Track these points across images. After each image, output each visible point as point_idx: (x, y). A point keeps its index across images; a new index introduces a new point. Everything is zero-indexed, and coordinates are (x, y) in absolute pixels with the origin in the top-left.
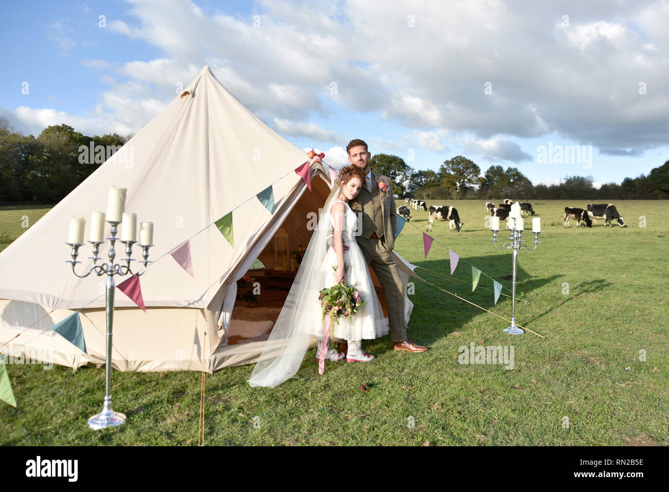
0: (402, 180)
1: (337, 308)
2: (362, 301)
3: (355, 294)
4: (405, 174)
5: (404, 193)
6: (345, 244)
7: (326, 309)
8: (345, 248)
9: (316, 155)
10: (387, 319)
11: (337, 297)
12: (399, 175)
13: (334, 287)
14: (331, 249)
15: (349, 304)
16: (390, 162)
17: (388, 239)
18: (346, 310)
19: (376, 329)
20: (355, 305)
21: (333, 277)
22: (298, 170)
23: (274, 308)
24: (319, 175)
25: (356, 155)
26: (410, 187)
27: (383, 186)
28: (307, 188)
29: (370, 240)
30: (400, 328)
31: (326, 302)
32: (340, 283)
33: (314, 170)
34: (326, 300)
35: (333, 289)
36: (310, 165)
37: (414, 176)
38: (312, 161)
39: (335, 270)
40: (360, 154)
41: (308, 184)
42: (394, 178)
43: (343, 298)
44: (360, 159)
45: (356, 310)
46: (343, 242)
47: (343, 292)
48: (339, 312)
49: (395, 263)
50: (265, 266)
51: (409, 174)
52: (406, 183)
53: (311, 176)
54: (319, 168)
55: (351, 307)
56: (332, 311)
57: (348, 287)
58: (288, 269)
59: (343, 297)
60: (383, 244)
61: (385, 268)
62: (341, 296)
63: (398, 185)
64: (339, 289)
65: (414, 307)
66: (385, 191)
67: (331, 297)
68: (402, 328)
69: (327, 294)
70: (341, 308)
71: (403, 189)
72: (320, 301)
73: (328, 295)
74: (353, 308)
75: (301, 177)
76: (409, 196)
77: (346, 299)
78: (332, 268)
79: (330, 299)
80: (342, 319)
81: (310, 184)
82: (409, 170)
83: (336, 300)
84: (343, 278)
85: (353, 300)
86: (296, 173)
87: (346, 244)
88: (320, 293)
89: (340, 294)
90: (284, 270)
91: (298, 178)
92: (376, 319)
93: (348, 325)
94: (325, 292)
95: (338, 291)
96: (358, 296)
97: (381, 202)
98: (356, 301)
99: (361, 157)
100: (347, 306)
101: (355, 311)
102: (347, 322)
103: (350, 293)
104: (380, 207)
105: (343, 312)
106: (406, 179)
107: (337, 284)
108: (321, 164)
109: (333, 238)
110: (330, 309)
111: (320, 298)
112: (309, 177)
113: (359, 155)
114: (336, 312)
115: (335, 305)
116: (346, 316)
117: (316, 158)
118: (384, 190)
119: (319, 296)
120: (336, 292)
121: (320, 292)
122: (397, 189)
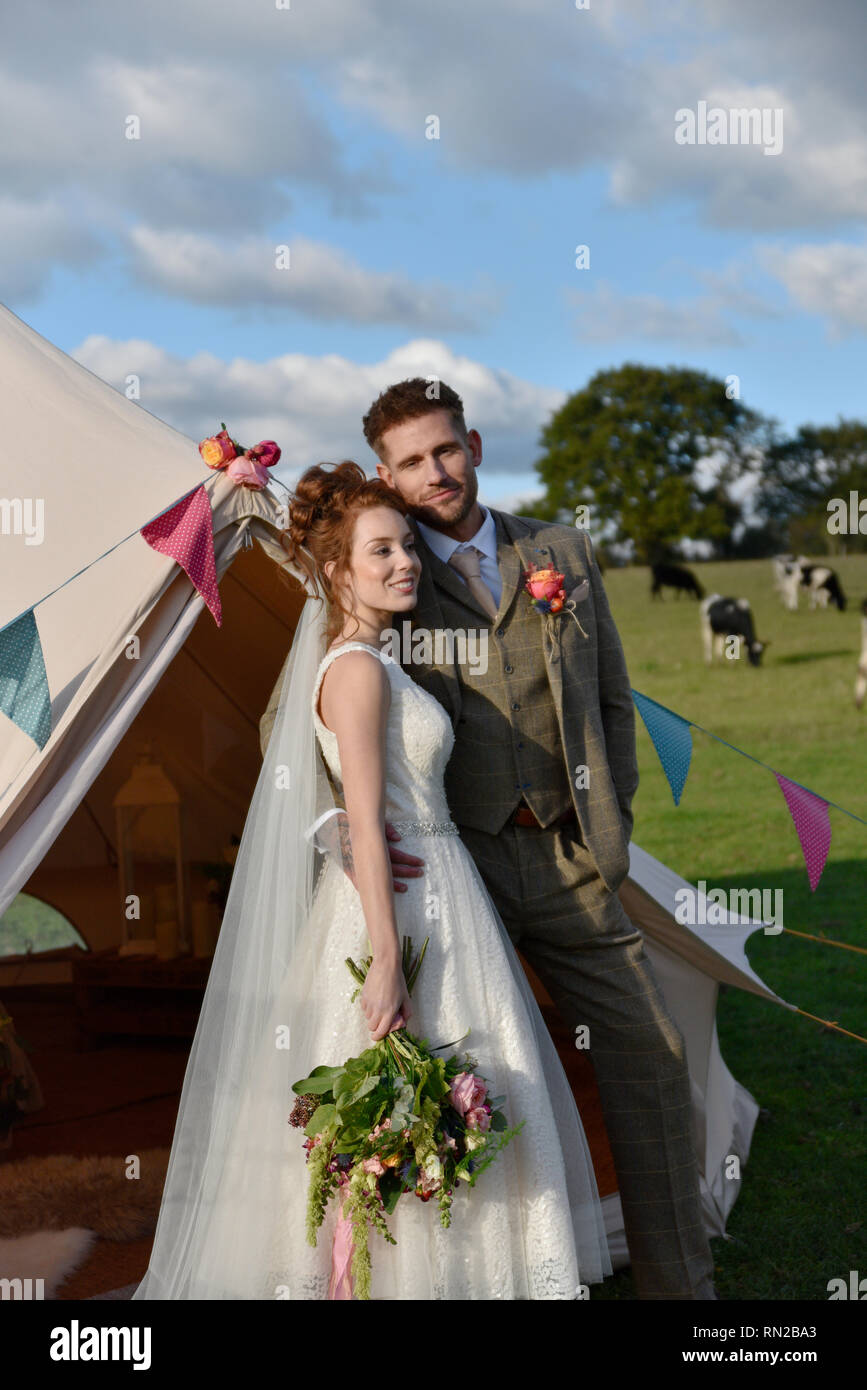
0: (725, 477)
1: (374, 1166)
2: (498, 1122)
3: (458, 1090)
4: (737, 449)
5: (738, 532)
6: (401, 847)
7: (326, 1172)
8: (402, 869)
9: (238, 451)
10: (615, 1203)
11: (373, 1112)
12: (710, 453)
13: (360, 1061)
14: (334, 872)
15: (430, 1141)
16: (669, 398)
17: (598, 832)
18: (418, 1173)
19: (581, 1250)
20: (462, 1145)
21: (354, 1012)
22: (157, 530)
23: (100, 1156)
24: (257, 546)
25: (414, 460)
26: (765, 503)
27: (549, 590)
28: (204, 614)
29: (508, 838)
30: (682, 1257)
31: (323, 1137)
32: (385, 1037)
33: (235, 525)
34: (327, 1124)
35: (356, 1068)
36: (215, 502)
37: (778, 453)
38: (222, 485)
39: (361, 976)
40: (438, 451)
41: (207, 592)
42: (688, 469)
43: (400, 1118)
44: (435, 477)
45: (470, 1170)
46: (390, 836)
47: (400, 1082)
48: (390, 1185)
49: (637, 939)
50: (84, 938)
51: (754, 446)
52: (744, 489)
53: (217, 557)
54: (256, 512)
55: (440, 1154)
56: (355, 1178)
57: (423, 1053)
58: (184, 947)
59: (401, 1108)
60: (569, 854)
61: (586, 965)
62: (391, 1106)
63: (714, 497)
64: (384, 1065)
65: (761, 1121)
66: (560, 609)
67: (344, 1114)
68: (688, 1259)
69: (327, 1098)
70: (393, 1162)
71: (733, 513)
72: (301, 1130)
73: (333, 1101)
74: (453, 1159)
75: (170, 562)
76: (759, 546)
77: (414, 1119)
78: (348, 970)
79: (339, 1122)
80: (406, 1214)
81: (215, 593)
82: (753, 428)
83: (370, 1124)
84: (401, 1012)
85: (451, 1121)
86: (151, 542)
87: (407, 848)
88: (295, 1096)
89: (384, 1097)
90: (166, 955)
91: (156, 565)
92: (574, 1202)
93: (440, 1239)
94: (318, 1087)
95: (375, 1080)
96: (475, 1098)
97: (549, 661)
98: (465, 1123)
99: (440, 467)
100: (420, 1152)
101: (464, 1175)
102: (437, 1229)
103: (435, 1090)
104: (543, 684)
105: (407, 1180)
106: (745, 467)
107: (373, 1044)
108: (266, 494)
109: (342, 823)
110: (346, 1166)
111: (299, 1118)
112: (209, 560)
113: (429, 460)
114: (371, 1183)
115: (367, 1155)
116: (425, 1198)
117: (238, 466)
118: (556, 604)
119: (292, 1107)
120: (370, 1083)
121: (295, 1088)
122: (703, 517)
